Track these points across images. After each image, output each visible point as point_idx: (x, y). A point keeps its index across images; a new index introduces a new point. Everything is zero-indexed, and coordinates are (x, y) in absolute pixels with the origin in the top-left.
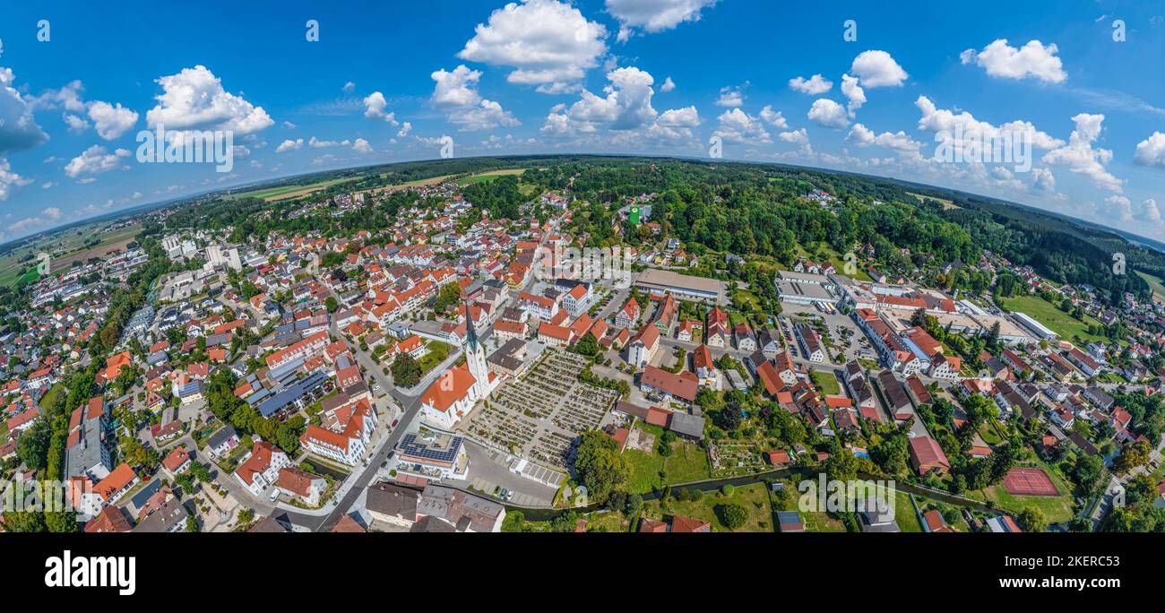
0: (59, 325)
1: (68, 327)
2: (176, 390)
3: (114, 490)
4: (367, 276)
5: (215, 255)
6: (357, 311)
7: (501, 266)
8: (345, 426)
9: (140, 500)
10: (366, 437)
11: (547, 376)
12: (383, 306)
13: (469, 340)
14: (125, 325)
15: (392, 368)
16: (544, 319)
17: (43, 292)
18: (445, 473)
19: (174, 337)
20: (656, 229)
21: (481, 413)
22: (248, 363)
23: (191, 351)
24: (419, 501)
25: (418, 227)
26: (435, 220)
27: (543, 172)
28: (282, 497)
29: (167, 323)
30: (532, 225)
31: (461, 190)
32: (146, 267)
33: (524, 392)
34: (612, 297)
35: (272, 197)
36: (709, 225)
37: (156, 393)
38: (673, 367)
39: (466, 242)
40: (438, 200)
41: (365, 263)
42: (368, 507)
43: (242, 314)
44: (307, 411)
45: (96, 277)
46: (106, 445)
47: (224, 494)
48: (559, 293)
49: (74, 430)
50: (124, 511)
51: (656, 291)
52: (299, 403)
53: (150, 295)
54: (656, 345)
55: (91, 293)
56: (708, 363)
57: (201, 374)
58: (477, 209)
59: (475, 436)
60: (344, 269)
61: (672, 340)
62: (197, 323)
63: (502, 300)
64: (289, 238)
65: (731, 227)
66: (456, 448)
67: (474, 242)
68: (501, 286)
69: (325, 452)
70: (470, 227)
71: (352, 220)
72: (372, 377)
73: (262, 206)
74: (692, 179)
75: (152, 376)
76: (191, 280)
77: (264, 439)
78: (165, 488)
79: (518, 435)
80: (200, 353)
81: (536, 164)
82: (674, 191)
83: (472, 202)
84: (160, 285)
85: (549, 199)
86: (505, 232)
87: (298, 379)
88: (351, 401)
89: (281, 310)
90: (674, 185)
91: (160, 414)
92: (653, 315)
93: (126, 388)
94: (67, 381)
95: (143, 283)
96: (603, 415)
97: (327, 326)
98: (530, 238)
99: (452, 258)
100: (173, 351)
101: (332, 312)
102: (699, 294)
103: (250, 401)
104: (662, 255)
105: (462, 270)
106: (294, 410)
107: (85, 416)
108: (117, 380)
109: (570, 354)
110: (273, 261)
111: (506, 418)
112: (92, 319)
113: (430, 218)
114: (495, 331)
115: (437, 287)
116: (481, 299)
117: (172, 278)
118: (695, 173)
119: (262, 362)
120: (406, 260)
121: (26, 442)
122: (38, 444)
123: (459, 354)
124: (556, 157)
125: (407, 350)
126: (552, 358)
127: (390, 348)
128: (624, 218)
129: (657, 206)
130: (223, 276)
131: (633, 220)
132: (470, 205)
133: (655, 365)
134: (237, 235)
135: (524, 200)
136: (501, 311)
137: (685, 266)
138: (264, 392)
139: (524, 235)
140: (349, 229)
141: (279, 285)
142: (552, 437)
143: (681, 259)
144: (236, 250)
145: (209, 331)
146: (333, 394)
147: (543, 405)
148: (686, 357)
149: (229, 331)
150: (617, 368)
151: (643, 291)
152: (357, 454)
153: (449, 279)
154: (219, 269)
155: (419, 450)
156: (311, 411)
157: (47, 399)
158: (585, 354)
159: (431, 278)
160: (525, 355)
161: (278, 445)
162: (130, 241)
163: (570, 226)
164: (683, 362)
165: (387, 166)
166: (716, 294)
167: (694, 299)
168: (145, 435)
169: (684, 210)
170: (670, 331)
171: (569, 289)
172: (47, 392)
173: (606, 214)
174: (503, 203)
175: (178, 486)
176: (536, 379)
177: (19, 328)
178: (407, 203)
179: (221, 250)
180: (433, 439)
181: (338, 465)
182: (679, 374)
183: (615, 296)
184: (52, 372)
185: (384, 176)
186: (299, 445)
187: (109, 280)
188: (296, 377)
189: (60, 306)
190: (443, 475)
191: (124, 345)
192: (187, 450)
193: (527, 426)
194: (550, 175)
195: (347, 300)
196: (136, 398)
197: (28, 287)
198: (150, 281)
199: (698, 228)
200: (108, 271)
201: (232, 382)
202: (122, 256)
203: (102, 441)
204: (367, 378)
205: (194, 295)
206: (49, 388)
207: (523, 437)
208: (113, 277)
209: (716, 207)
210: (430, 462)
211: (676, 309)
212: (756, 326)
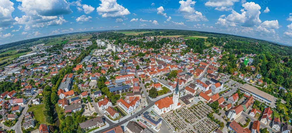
0: (68, 55)
1: (70, 56)
2: (90, 78)
3: (68, 95)
4: (150, 62)
5: (109, 47)
6: (144, 71)
7: (193, 69)
8: (130, 102)
9: (72, 100)
10: (135, 107)
11: (197, 111)
12: (152, 72)
13: (176, 90)
14: (83, 59)
15: (150, 91)
16: (203, 91)
17: (66, 47)
18: (153, 127)
19: (94, 65)
20: (253, 69)
21: (171, 114)
22: (111, 76)
23: (97, 69)
24: (141, 131)
25: (169, 50)
26: (175, 49)
27: (215, 39)
28: (106, 114)
29: (93, 61)
30: (207, 57)
31: (185, 41)
32: (91, 46)
33: (187, 113)
34: (229, 91)
35: (127, 34)
36: (276, 72)
37: (86, 77)
38: (243, 125)
39: (183, 58)
40: (177, 43)
41: (150, 58)
42: (127, 126)
43: (113, 64)
44: (122, 94)
45: (79, 46)
46: (70, 85)
47: (93, 107)
48: (211, 83)
49: (64, 79)
50: (68, 101)
51: (247, 93)
52: (120, 91)
53: (91, 53)
54: (240, 114)
55: (77, 49)
56: (257, 129)
57: (98, 76)
58: (189, 48)
59: (166, 120)
60: (144, 58)
61: (247, 114)
62: (101, 63)
63: (190, 80)
64: (130, 46)
65: (285, 75)
66: (159, 121)
67: (186, 59)
68: (191, 76)
69: (122, 107)
70: (185, 53)
71: (149, 44)
72: (143, 91)
73: (124, 36)
74: (272, 51)
75: (86, 72)
76: (102, 52)
77: (108, 97)
78: (79, 99)
79: (180, 126)
80: (100, 70)
81: (212, 36)
82: (264, 55)
83: (188, 45)
84: (94, 51)
85: (215, 49)
86: (197, 57)
87: (122, 85)
88: (135, 96)
89: (123, 65)
90: (264, 52)
91: (85, 82)
92: (243, 102)
93: (79, 73)
94: (66, 68)
95: (90, 50)
96: (211, 131)
97: (135, 73)
98: (205, 61)
99: (178, 62)
100: (93, 68)
101: (137, 69)
102: (263, 100)
103: (108, 86)
104: (253, 80)
105: (180, 67)
106: (118, 93)
107: (68, 77)
108: (77, 71)
109: (208, 106)
110: (124, 51)
111: (178, 119)
112: (76, 55)
113: (173, 48)
114: (185, 90)
115: (170, 70)
116: (183, 78)
117: (97, 50)
118: (274, 48)
119: (114, 77)
120: (163, 60)
121: (53, 78)
122: (56, 79)
123: (171, 93)
124: (220, 34)
125: (156, 87)
126: (201, 105)
127: (151, 85)
128: (242, 62)
129: (256, 59)
130: (110, 53)
131: (245, 63)
132: (187, 46)
133: (237, 121)
134: (116, 42)
135: (206, 48)
136: (189, 84)
137: (261, 86)
138: (112, 85)
139: (203, 60)
140: (148, 47)
141: (125, 58)
142: (190, 131)
143: (261, 83)
144: (115, 46)
145: (103, 66)
146: (130, 92)
147: (192, 120)
148: (250, 123)
149: (108, 67)
150: (222, 117)
151: (242, 92)
152: (131, 111)
153: (175, 69)
154: (109, 50)
155: (148, 117)
156: (123, 95)
157: (61, 70)
158: (213, 108)
159: (169, 67)
160: (192, 101)
161: (111, 100)
162: (89, 39)
163: (221, 60)
164: (248, 124)
165: (162, 30)
166: (271, 102)
167: (261, 101)
168: (80, 86)
169: (267, 63)
170: (247, 111)
171: (214, 83)
172: (61, 69)
173: (235, 59)
174: (198, 47)
175: (83, 100)
176: (193, 110)
177: (59, 53)
178: (167, 42)
179: (111, 45)
180: (153, 116)
181: (124, 112)
182: (244, 128)
183: (231, 91)
184: (63, 65)
185: (161, 33)
186: (116, 102)
187: (82, 47)
188: (122, 84)
189: (69, 51)
190: (152, 128)
191: (81, 63)
192: (88, 93)
193: (184, 124)
194: (217, 40)
195: (142, 67)
196: (81, 76)
197: (63, 45)
198: (91, 50)
199: (271, 72)
200: (82, 45)
201: (105, 80)
202: (86, 42)
203: (70, 84)
204: (141, 91)
205: (102, 55)
206: (62, 68)
207: (181, 127)
208: (83, 47)
209: (280, 65)
210: (150, 122)
211: (253, 103)
212: (283, 121)
